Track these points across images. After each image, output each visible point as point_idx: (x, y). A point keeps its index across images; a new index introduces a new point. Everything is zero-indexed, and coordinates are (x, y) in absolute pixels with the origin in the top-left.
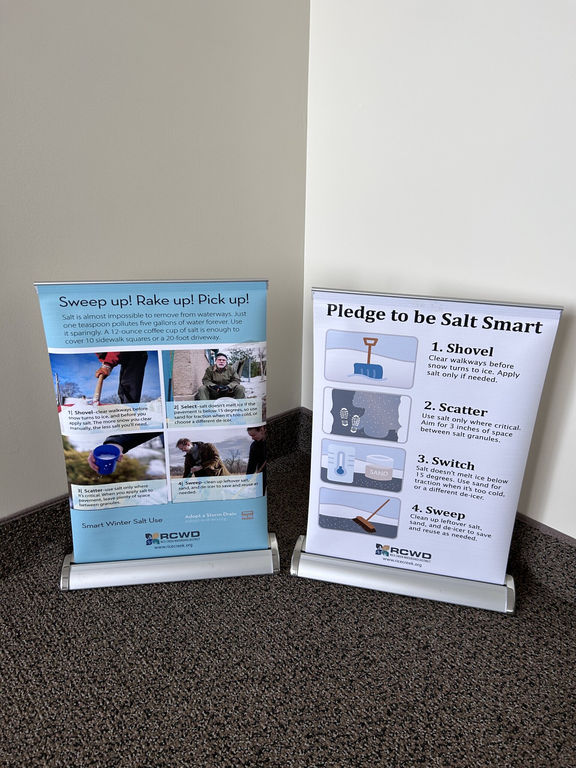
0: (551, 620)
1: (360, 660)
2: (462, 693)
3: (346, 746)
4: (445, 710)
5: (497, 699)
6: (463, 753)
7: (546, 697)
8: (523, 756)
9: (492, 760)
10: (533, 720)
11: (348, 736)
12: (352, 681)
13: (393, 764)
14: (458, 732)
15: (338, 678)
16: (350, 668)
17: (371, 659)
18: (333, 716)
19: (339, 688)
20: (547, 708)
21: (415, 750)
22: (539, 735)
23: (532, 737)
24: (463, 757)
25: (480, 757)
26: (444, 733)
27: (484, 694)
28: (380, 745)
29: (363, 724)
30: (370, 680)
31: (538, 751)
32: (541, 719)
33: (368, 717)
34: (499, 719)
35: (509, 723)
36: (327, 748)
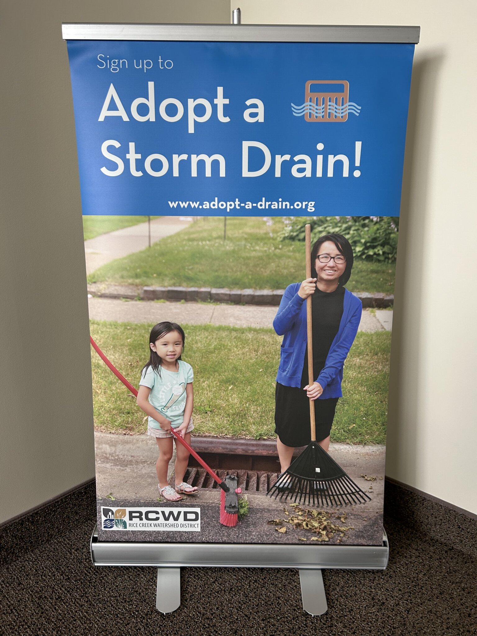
0: (400, 538)
1: (288, 573)
2: (351, 586)
3: (286, 623)
4: (342, 597)
5: (371, 587)
6: (354, 620)
7: (399, 583)
8: (388, 618)
9: (371, 622)
10: (392, 597)
11: (287, 617)
12: (285, 586)
13: (315, 630)
14: (350, 608)
15: (276, 585)
16: (283, 578)
17: (295, 571)
18: (276, 607)
19: (278, 591)
20: (400, 590)
21: (326, 621)
22: (397, 605)
23: (392, 607)
24: (354, 622)
25: (364, 621)
26: (342, 610)
27: (364, 585)
28: (306, 620)
29: (295, 610)
30: (296, 584)
31: (396, 615)
32: (397, 597)
33: (297, 605)
34: (373, 599)
35: (379, 600)
36: (275, 625)
